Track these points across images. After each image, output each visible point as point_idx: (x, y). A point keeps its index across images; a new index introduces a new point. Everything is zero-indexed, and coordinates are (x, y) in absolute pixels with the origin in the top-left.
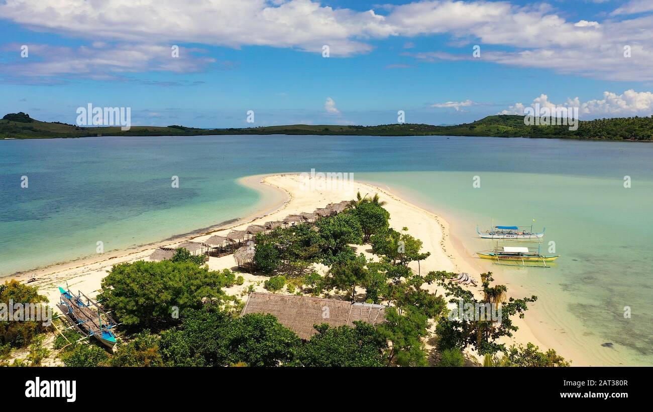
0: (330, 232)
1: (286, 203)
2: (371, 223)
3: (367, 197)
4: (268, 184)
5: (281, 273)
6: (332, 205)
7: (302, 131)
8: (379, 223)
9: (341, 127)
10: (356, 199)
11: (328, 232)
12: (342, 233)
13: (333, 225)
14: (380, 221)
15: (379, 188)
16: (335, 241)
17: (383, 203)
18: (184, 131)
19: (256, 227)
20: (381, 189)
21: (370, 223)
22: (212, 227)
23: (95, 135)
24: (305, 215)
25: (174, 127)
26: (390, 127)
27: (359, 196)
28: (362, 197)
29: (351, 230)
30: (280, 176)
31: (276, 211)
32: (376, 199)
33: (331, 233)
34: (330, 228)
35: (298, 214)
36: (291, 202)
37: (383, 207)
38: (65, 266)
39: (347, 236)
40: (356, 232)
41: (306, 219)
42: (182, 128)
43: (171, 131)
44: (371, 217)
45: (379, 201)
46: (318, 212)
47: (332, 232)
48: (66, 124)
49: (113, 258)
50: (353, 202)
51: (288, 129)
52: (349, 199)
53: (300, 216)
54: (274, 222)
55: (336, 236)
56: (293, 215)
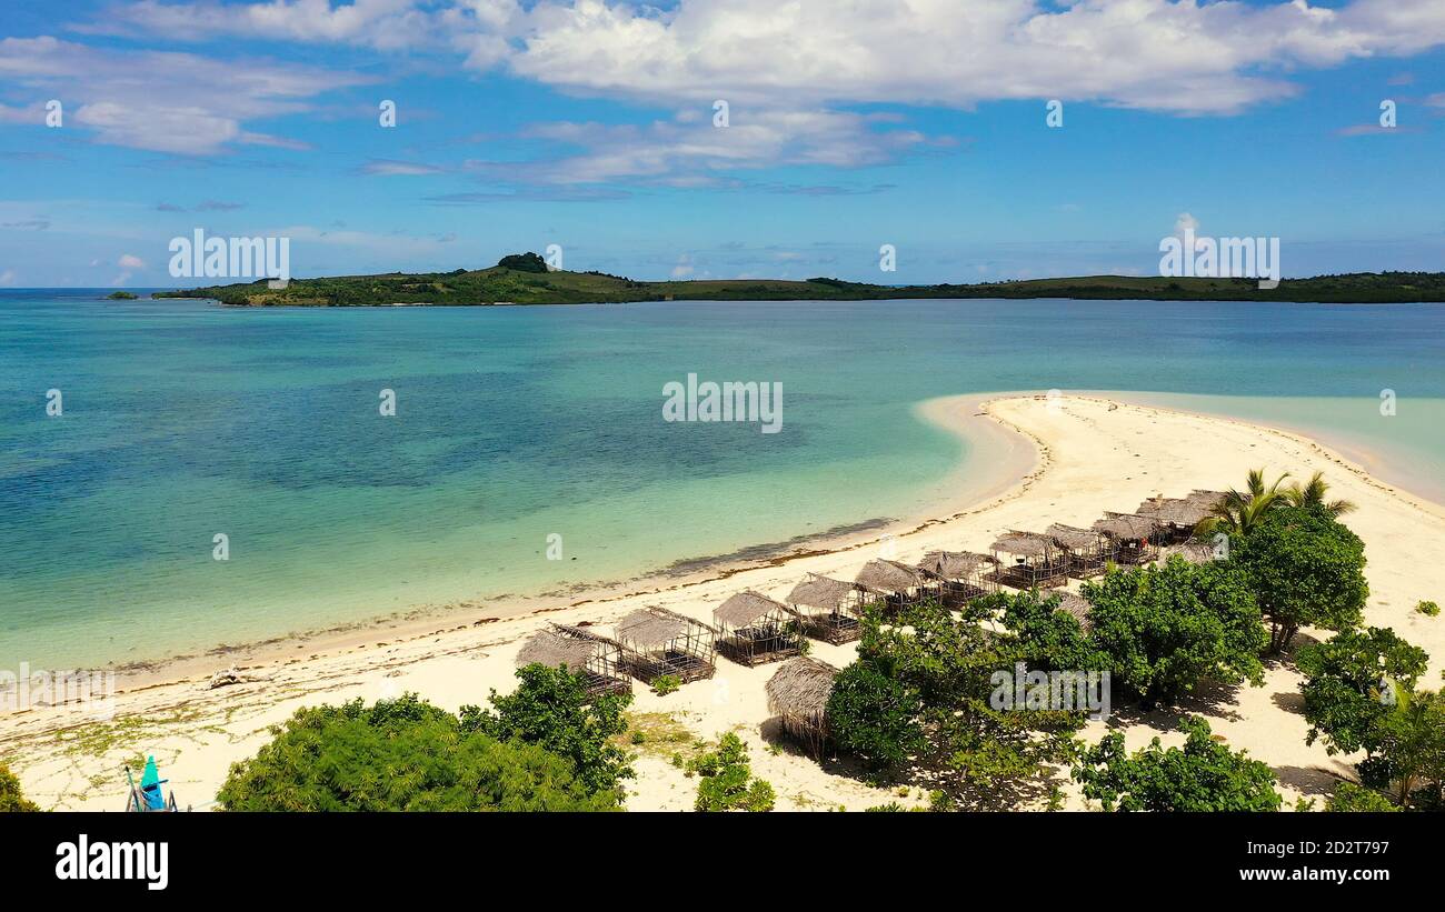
0: (1133, 626)
1: (1029, 480)
2: (1302, 596)
3: (1286, 485)
4: (994, 419)
5: (927, 775)
6: (1159, 504)
7: (1111, 289)
8: (1334, 595)
9: (1212, 283)
10: (1243, 488)
11: (1124, 628)
12: (1179, 638)
13: (1148, 602)
14: (1338, 591)
15: (1318, 446)
16: (1152, 662)
17: (1339, 507)
18: (839, 290)
19: (891, 569)
20: (1325, 449)
21: (1295, 594)
22: (799, 539)
23: (661, 298)
24: (1060, 536)
25: (821, 281)
26: (1347, 281)
27: (1255, 481)
28: (1268, 483)
29: (1217, 627)
30: (1032, 400)
31: (994, 501)
32: (1314, 492)
33: (1135, 633)
34: (1132, 610)
35: (1042, 531)
36: (1045, 479)
37: (1340, 520)
38: (351, 635)
39: (1201, 652)
40: (1240, 633)
41: (1064, 548)
42: (836, 283)
43: (813, 289)
44: (1304, 572)
45: (1328, 499)
46: (1109, 526)
47: (1139, 628)
48: (609, 275)
49: (487, 621)
50: (1232, 499)
51: (1076, 285)
52: (1221, 486)
53: (1042, 538)
54: (954, 556)
55: (1154, 644)
56: (1021, 534)
